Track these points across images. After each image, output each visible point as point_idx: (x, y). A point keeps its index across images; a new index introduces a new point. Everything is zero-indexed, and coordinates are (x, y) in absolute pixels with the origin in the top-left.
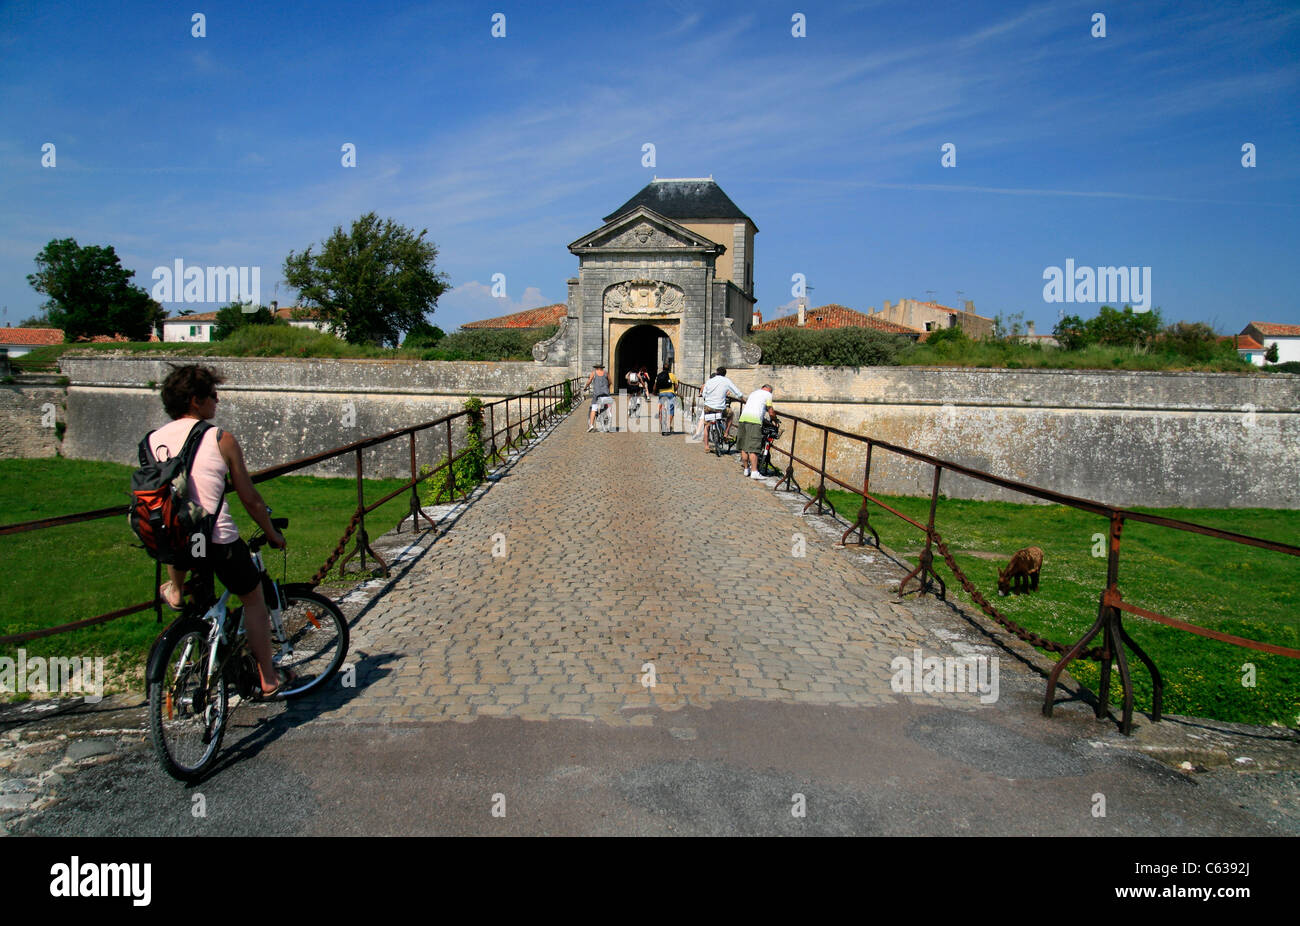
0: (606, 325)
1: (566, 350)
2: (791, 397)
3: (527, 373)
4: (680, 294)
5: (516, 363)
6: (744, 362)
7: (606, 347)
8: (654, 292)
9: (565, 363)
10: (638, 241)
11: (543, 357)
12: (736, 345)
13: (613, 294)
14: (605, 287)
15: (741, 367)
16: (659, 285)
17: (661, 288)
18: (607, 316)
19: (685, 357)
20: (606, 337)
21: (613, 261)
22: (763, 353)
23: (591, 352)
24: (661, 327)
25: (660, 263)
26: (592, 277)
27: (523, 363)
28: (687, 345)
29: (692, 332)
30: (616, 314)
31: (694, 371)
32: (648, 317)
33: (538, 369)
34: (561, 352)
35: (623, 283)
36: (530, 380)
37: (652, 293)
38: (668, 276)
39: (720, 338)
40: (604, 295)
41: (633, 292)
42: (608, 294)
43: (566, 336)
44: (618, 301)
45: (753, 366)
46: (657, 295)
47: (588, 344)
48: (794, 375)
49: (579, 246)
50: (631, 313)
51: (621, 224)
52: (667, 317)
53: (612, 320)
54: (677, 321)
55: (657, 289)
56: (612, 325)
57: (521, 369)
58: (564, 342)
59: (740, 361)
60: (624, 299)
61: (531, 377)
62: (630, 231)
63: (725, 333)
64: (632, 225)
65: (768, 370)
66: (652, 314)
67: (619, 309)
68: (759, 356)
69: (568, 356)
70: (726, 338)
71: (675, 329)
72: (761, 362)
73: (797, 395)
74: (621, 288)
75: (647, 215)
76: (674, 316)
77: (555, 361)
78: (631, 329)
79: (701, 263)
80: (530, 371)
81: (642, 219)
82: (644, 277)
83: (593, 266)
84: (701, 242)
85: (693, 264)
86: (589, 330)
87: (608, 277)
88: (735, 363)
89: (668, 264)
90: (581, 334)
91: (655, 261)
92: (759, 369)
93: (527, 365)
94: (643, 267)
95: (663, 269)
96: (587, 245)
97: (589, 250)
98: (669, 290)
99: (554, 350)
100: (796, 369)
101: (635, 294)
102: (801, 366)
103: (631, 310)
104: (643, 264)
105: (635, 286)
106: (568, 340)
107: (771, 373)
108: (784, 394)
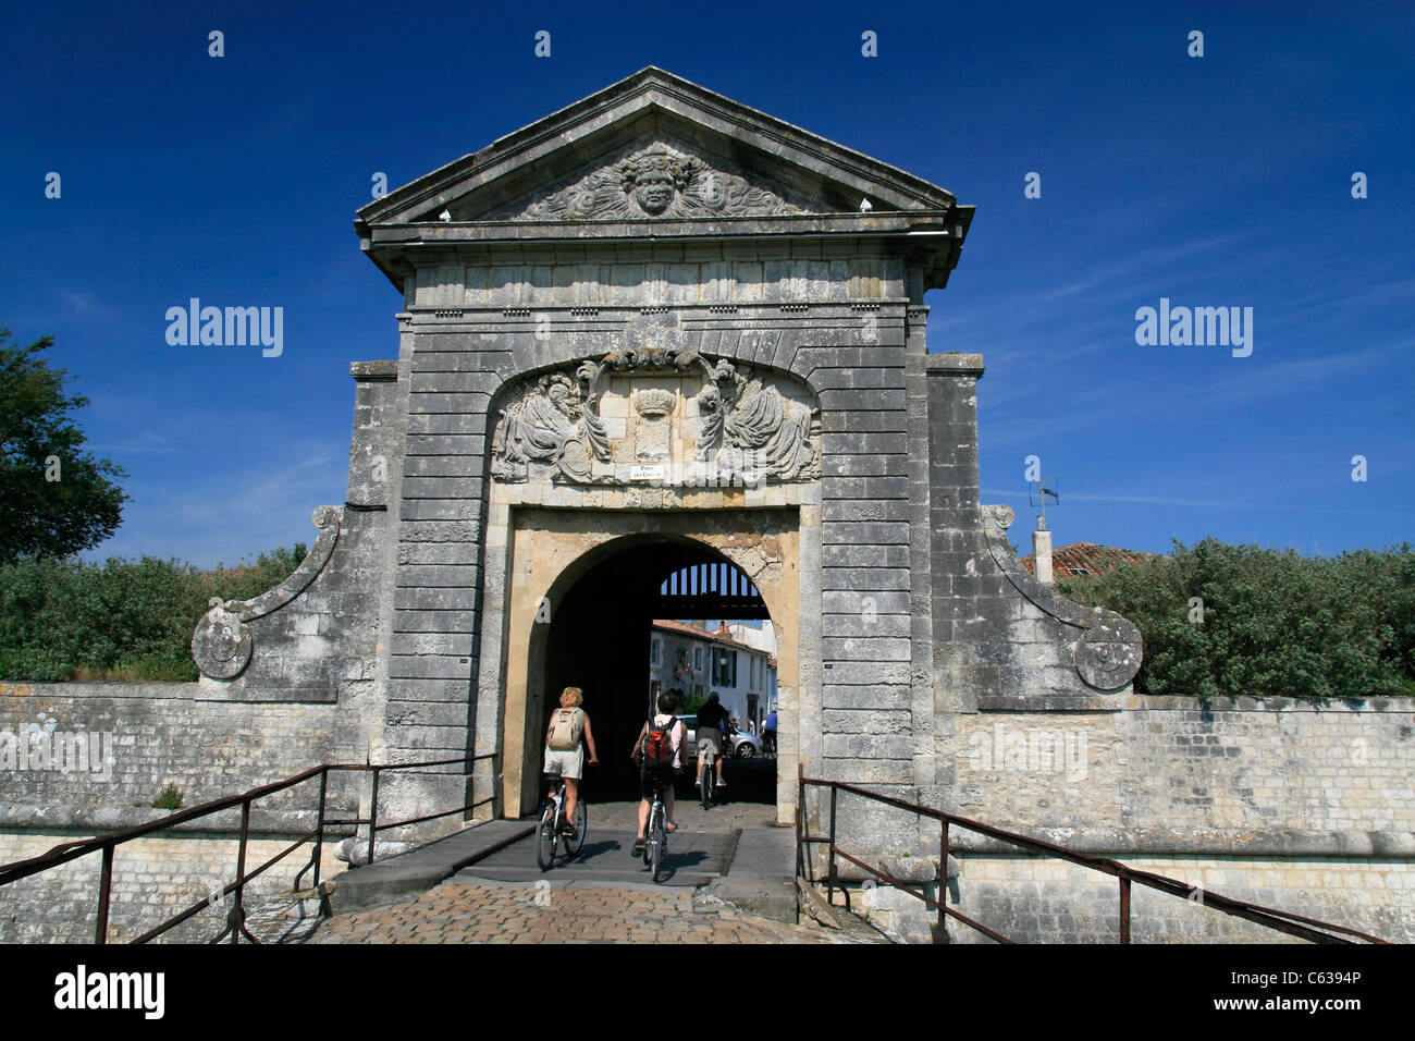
0: (497, 535)
1: (329, 636)
2: (1294, 836)
3: (161, 732)
4: (798, 411)
5: (121, 690)
6: (1071, 683)
7: (493, 621)
8: (693, 403)
9: (323, 689)
10: (635, 210)
11: (235, 665)
12: (1031, 611)
13: (533, 413)
14: (495, 382)
15: (1059, 706)
16: (714, 373)
17: (725, 383)
18: (503, 497)
19: (829, 664)
20: (494, 582)
21: (535, 283)
22: (1152, 646)
23: (429, 643)
24: (717, 541)
25: (722, 289)
26: (448, 342)
27: (150, 690)
28: (835, 614)
29: (855, 555)
30: (540, 490)
31: (870, 722)
32: (670, 501)
33: (206, 713)
34: (310, 644)
35: (569, 368)
36: (169, 763)
37: (688, 406)
38: (751, 338)
39: (965, 585)
40: (493, 415)
41: (610, 402)
42: (512, 412)
43: (336, 581)
44: (550, 436)
45: (1108, 700)
46: (707, 408)
47: (415, 610)
48: (1290, 738)
49: (402, 218)
50: (598, 485)
51: (570, 137)
52: (751, 499)
53: (522, 515)
54: (787, 517)
55: (709, 390)
56: (524, 537)
57: (139, 714)
58: (323, 605)
59: (1052, 680)
60: (573, 430)
61: (176, 750)
62: (606, 173)
63: (985, 566)
64: (610, 145)
65: (1175, 716)
66: (684, 490)
67: (552, 470)
68: (1133, 656)
69: (338, 662)
70: (989, 586)
71: (776, 551)
72: (1140, 686)
73: (1320, 826)
74: (562, 386)
75: (670, 105)
76: (777, 497)
77: (283, 682)
78: (597, 552)
79: (884, 286)
80: (175, 722)
81: (655, 123)
82: (654, 340)
83: (457, 303)
84: (888, 195)
85: (856, 288)
86: (426, 554)
87: (510, 341)
88: (1031, 688)
89: (753, 292)
90: (392, 568)
91: (699, 280)
92: (1138, 713)
93: (164, 699)
94: (653, 302)
95: (733, 308)
96: (433, 215)
97: (440, 234)
98: (754, 394)
99: (282, 637)
100: (1297, 717)
101: (616, 409)
102: (1316, 699)
103: (600, 470)
104: (653, 292)
105: (623, 373)
106: (339, 595)
107: (1190, 728)
108: (1254, 821)
